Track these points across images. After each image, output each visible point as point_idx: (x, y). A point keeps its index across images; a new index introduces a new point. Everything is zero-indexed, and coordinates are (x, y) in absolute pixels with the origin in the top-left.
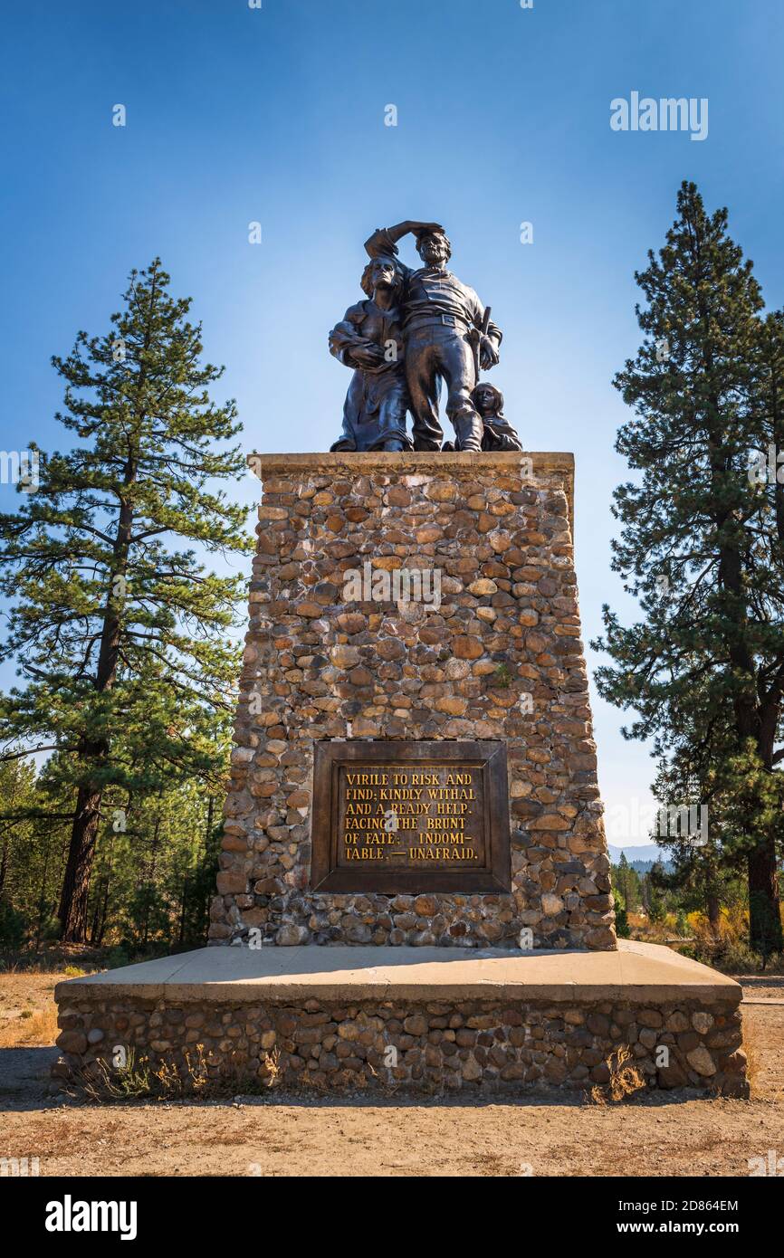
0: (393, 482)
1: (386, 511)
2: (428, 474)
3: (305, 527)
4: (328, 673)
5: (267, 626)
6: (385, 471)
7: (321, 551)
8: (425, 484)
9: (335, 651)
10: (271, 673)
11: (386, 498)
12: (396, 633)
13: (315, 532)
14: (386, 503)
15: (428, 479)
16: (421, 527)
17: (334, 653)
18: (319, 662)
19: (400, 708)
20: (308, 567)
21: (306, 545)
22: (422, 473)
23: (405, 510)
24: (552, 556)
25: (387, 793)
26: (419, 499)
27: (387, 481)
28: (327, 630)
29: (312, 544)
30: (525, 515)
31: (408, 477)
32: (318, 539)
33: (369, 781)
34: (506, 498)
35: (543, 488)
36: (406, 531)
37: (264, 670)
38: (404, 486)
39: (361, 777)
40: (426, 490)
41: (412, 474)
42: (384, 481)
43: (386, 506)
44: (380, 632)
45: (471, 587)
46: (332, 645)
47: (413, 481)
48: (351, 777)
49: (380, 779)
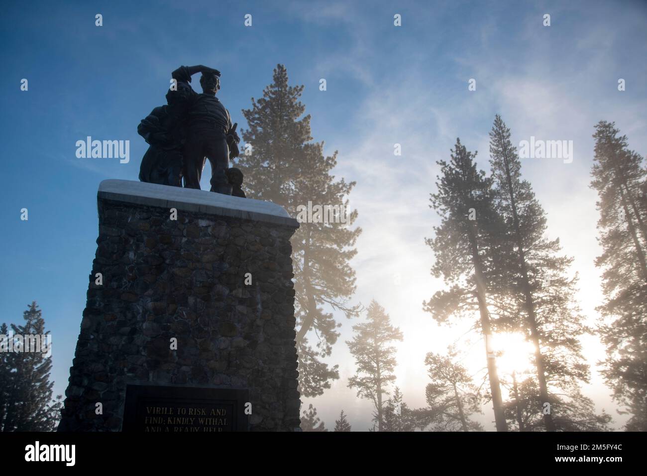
0: (189, 222)
1: (184, 240)
2: (212, 221)
3: (131, 243)
4: (139, 339)
5: (100, 305)
6: (187, 214)
7: (141, 260)
8: (209, 226)
9: (144, 326)
10: (101, 337)
11: (185, 232)
12: (186, 317)
13: (138, 247)
14: (185, 235)
15: (211, 223)
16: (206, 252)
17: (144, 327)
18: (134, 331)
19: (185, 365)
20: (131, 269)
21: (131, 255)
22: (208, 219)
23: (196, 240)
24: (282, 279)
25: (172, 420)
26: (205, 235)
27: (187, 221)
28: (141, 311)
29: (135, 254)
30: (268, 252)
31: (200, 220)
32: (139, 252)
33: (161, 412)
34: (258, 241)
35: (279, 237)
36: (196, 253)
37: (96, 335)
38: (197, 225)
39: (156, 409)
40: (210, 230)
41: (202, 219)
42: (185, 220)
43: (185, 237)
44: (175, 316)
45: (234, 292)
46: (143, 322)
47: (203, 223)
48: (149, 409)
49: (168, 411)
